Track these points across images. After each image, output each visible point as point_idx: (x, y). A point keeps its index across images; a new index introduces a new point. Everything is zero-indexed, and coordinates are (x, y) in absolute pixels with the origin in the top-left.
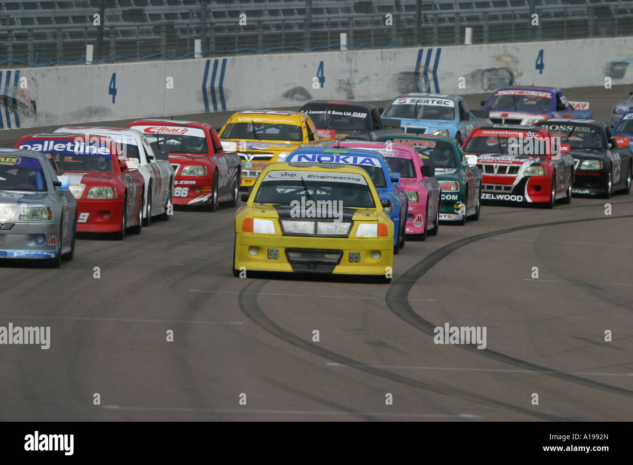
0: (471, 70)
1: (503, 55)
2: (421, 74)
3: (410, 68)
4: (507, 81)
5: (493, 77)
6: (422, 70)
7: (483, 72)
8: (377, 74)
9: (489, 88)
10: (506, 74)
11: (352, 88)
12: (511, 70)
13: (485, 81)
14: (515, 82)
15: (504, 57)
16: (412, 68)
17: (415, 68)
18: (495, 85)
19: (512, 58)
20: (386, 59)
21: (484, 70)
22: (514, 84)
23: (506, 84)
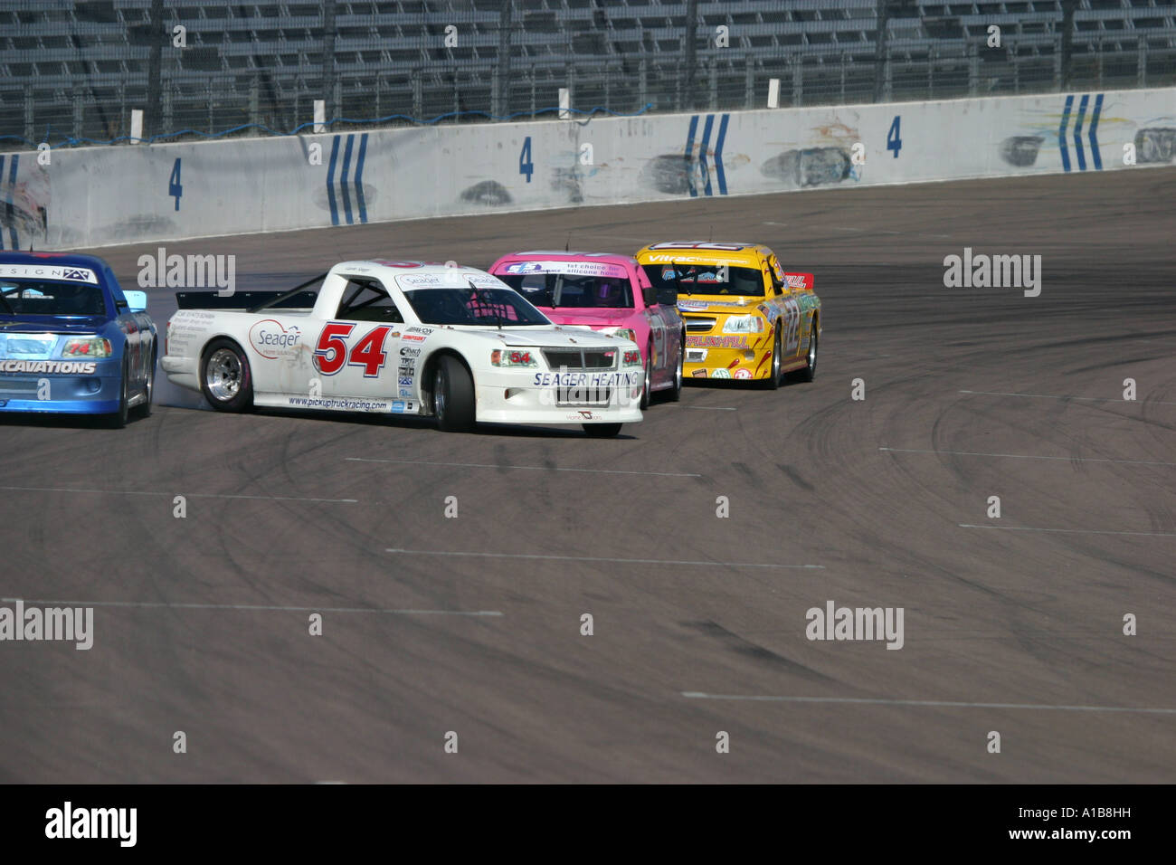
0: (776, 152)
1: (833, 126)
2: (694, 158)
3: (676, 148)
4: (839, 170)
5: (816, 162)
6: (696, 152)
7: (798, 155)
8: (621, 159)
9: (810, 182)
10: (838, 159)
11: (580, 184)
12: (847, 152)
13: (803, 169)
14: (853, 173)
15: (833, 129)
16: (680, 149)
17: (685, 148)
18: (819, 176)
19: (849, 130)
20: (636, 133)
21: (800, 152)
22: (851, 174)
23: (837, 176)
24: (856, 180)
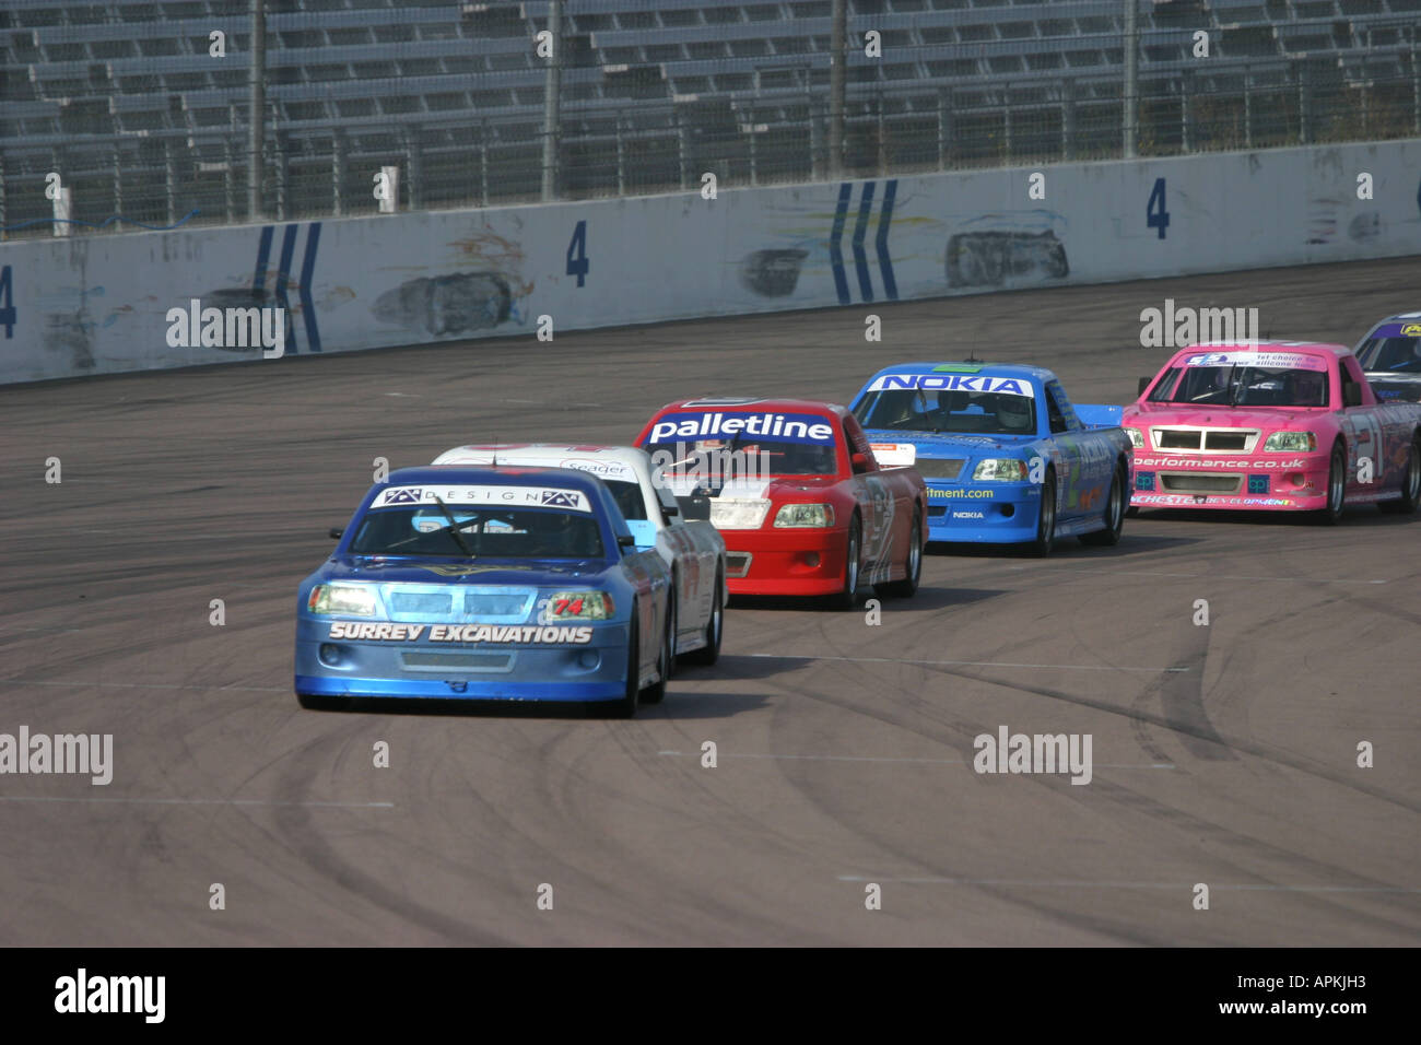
0: (397, 281)
1: (483, 239)
2: (268, 294)
3: (240, 279)
4: (493, 307)
5: (456, 297)
6: (271, 284)
7: (430, 285)
8: (153, 298)
9: (448, 329)
10: (492, 290)
11: (89, 338)
12: (504, 278)
13: (437, 308)
14: (516, 312)
15: (482, 244)
16: (245, 280)
17: (253, 278)
18: (463, 318)
19: (506, 245)
20: (176, 256)
21: (433, 280)
22: (512, 315)
23: (492, 317)
24: (520, 323)
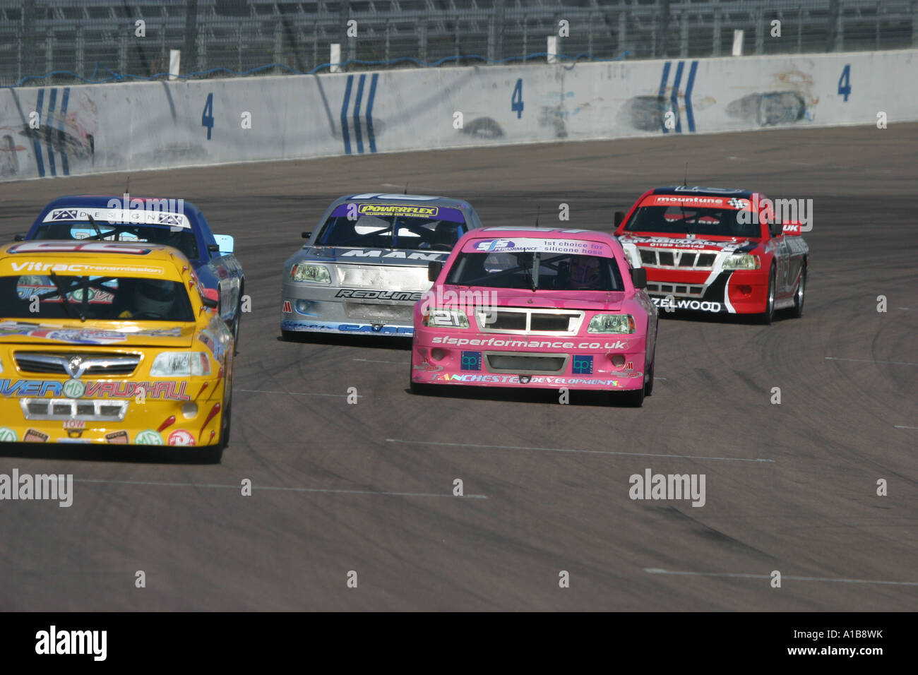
0: (741, 94)
1: (790, 73)
2: (666, 99)
3: (651, 91)
4: (795, 112)
5: (774, 105)
6: (668, 94)
7: (759, 98)
8: (601, 99)
9: (769, 122)
10: (794, 102)
11: (564, 121)
12: (802, 95)
13: (763, 111)
14: (808, 114)
15: (790, 75)
16: (654, 91)
17: (658, 91)
18: (777, 117)
19: (804, 77)
20: (615, 76)
21: (761, 95)
22: (806, 116)
23: (793, 116)
24: (810, 121)
